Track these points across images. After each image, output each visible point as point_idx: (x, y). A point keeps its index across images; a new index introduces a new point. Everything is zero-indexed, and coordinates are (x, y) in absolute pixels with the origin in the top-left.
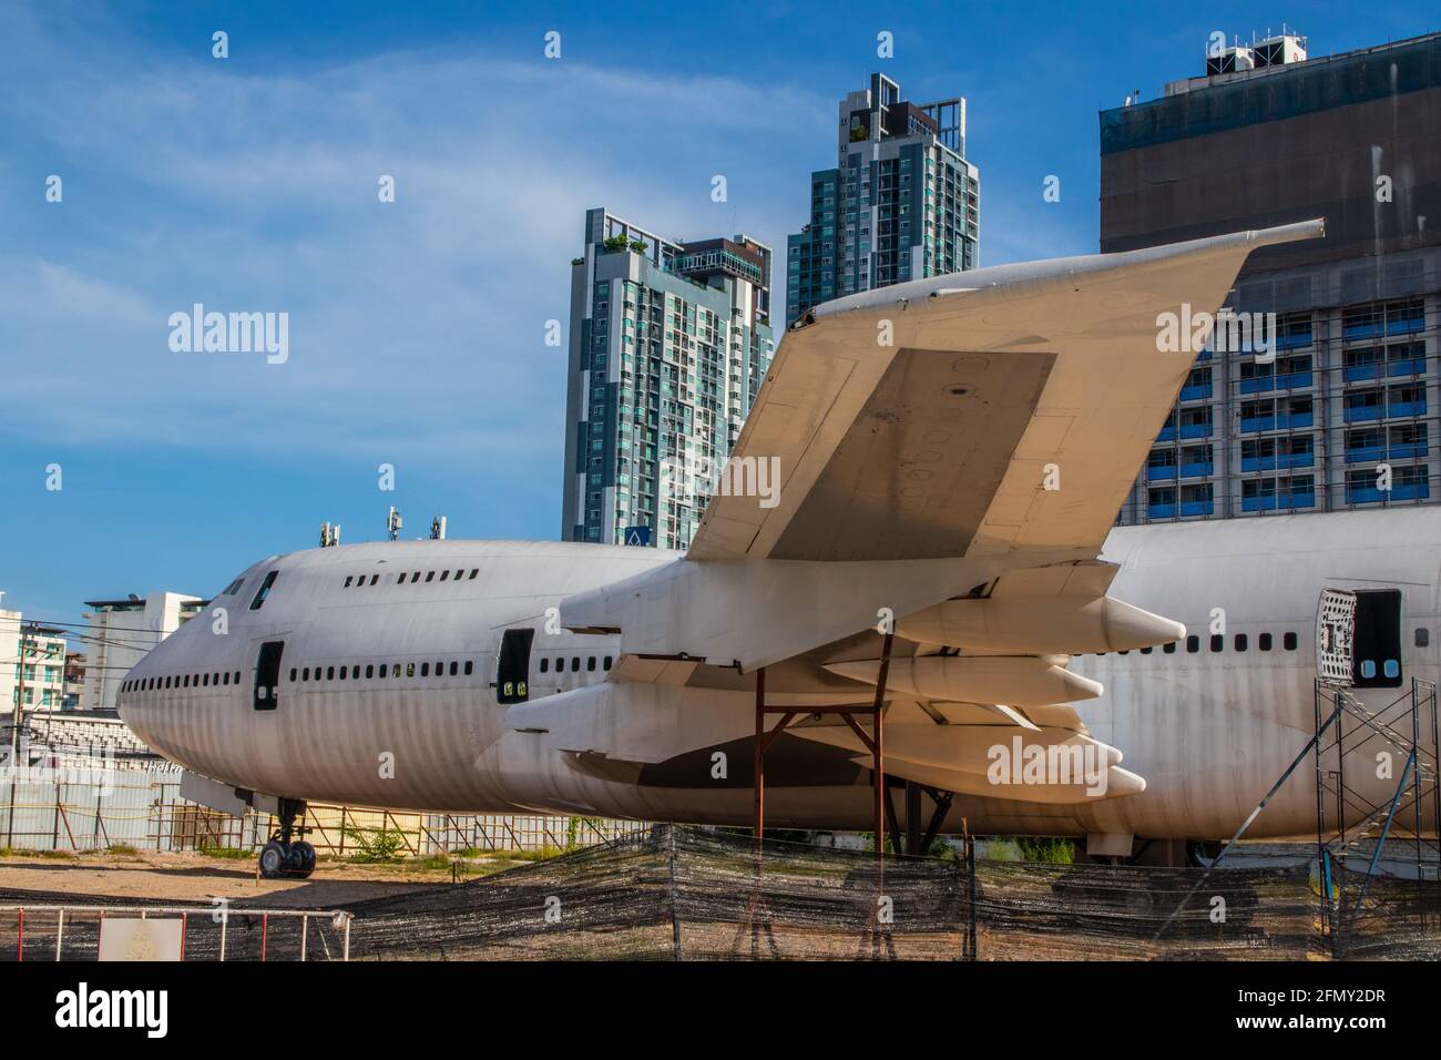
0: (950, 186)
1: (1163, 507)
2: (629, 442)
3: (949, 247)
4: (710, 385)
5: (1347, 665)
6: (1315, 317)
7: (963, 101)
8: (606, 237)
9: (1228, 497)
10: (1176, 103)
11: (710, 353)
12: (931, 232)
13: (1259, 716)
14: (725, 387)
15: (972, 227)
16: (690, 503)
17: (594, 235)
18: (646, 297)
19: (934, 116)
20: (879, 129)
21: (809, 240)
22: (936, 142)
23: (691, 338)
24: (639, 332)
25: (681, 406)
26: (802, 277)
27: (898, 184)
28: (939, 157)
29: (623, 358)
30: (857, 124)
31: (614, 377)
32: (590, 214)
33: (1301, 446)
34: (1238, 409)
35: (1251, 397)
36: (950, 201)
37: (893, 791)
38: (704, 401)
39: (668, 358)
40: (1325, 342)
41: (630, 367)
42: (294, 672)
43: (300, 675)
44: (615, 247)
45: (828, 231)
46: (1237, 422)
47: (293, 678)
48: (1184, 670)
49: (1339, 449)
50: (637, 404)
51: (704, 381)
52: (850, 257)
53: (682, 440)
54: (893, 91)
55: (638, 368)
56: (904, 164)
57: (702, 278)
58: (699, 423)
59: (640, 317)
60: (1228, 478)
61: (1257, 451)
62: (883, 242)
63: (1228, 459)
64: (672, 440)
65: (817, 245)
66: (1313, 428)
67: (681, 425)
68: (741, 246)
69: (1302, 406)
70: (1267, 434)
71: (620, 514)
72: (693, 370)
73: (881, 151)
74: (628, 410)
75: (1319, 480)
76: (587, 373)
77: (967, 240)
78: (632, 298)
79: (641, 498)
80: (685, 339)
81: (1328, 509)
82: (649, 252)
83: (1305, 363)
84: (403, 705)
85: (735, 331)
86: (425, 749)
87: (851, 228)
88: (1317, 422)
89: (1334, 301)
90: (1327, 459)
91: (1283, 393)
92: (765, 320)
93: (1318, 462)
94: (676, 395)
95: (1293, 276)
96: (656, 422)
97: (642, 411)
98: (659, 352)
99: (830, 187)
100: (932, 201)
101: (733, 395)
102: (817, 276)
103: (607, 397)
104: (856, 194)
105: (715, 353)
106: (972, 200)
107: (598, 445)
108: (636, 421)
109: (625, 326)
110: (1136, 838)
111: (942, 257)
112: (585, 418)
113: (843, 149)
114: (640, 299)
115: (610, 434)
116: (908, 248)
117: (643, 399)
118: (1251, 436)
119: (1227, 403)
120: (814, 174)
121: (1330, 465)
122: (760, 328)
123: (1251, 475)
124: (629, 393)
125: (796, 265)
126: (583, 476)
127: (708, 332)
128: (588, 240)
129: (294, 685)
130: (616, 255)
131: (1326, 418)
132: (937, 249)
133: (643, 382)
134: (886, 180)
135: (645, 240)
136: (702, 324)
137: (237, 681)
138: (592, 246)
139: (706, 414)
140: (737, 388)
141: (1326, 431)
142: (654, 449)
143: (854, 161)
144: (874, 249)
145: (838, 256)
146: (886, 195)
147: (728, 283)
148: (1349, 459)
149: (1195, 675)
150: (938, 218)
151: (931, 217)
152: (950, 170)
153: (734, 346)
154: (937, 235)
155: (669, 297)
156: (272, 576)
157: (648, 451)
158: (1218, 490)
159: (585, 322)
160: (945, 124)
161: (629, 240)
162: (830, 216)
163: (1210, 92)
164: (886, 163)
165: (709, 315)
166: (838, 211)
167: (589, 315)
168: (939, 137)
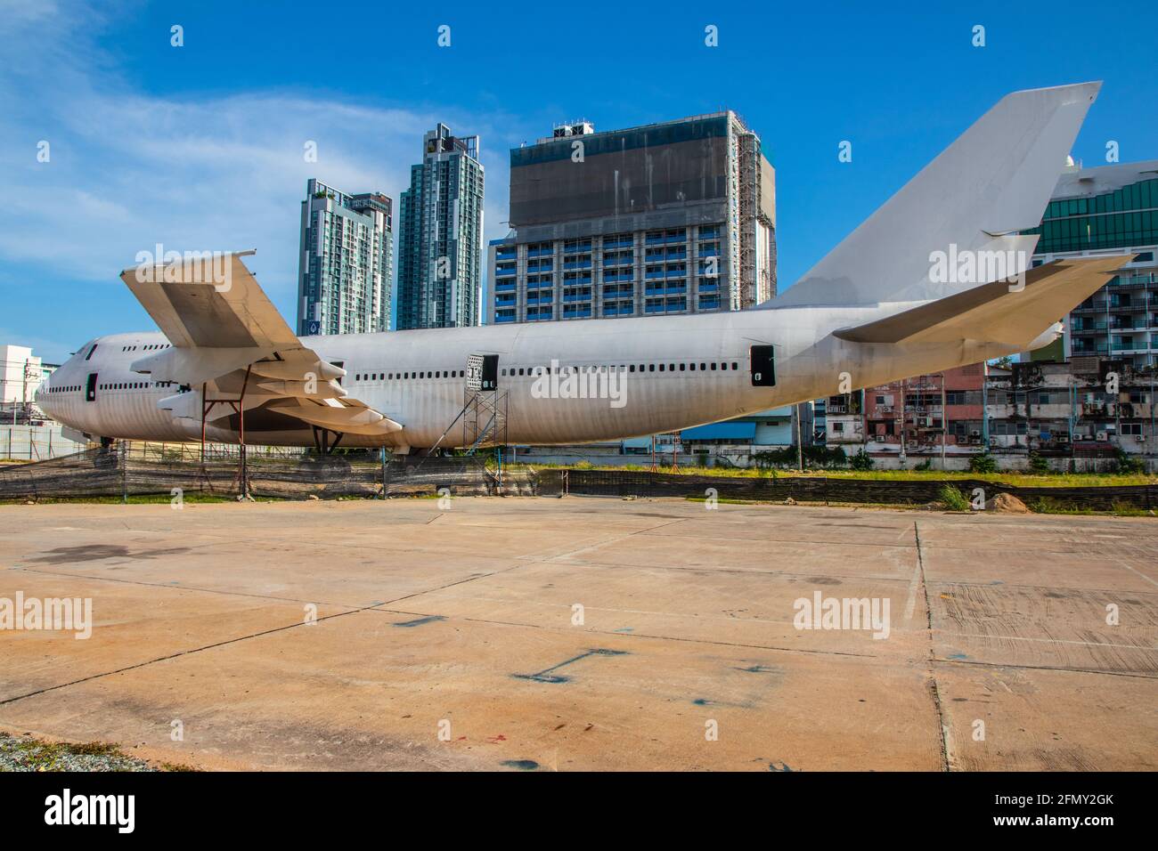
0: (471, 174)
1: (532, 316)
2: (327, 283)
3: (470, 200)
4: (364, 258)
5: (479, 383)
6: (593, 239)
7: (478, 137)
8: (317, 191)
9: (558, 312)
10: (540, 148)
11: (364, 244)
12: (463, 193)
13: (451, 402)
14: (371, 259)
15: (481, 192)
16: (355, 310)
17: (312, 190)
18: (335, 218)
19: (465, 143)
20: (441, 148)
21: (410, 195)
22: (465, 154)
23: (355, 237)
24: (331, 234)
25: (351, 267)
26: (407, 211)
27: (448, 172)
28: (466, 161)
29: (324, 245)
30: (431, 145)
31: (320, 254)
32: (310, 181)
33: (586, 291)
34: (562, 275)
35: (567, 270)
36: (471, 180)
37: (318, 431)
38: (361, 265)
39: (344, 246)
40: (597, 249)
41: (327, 250)
42: (101, 386)
43: (104, 387)
44: (321, 196)
45: (418, 191)
46: (562, 281)
47: (101, 388)
48: (426, 384)
49: (601, 293)
50: (330, 266)
51: (361, 256)
52: (427, 203)
53: (351, 282)
54: (447, 131)
55: (331, 250)
56: (451, 163)
57: (361, 211)
58: (359, 275)
59: (332, 227)
60: (558, 304)
61: (570, 293)
62: (442, 197)
63: (558, 296)
64: (346, 282)
65: (414, 197)
66: (591, 284)
67: (350, 275)
68: (379, 197)
69: (587, 275)
70: (574, 286)
71: (322, 314)
72: (356, 251)
73: (441, 158)
74: (326, 268)
75: (593, 306)
76: (308, 252)
77: (478, 197)
78: (328, 219)
79: (332, 308)
80: (353, 237)
81: (596, 317)
82: (337, 198)
83: (588, 258)
84: (144, 399)
85: (375, 234)
86: (153, 417)
87: (428, 190)
88: (593, 282)
89: (600, 233)
90: (596, 297)
91: (580, 269)
92: (389, 230)
93: (593, 298)
94: (348, 262)
95: (584, 221)
96: (339, 274)
97: (332, 270)
98: (341, 244)
99: (419, 172)
100: (463, 180)
101: (374, 263)
102: (413, 211)
103: (317, 263)
104: (430, 175)
105: (366, 244)
106: (481, 180)
107: (312, 284)
108: (330, 273)
109: (325, 232)
110: (411, 448)
111: (467, 204)
112: (307, 272)
113: (425, 155)
114: (332, 220)
115: (318, 279)
116: (452, 200)
117: (333, 264)
118: (567, 287)
119: (559, 273)
120: (413, 166)
121: (597, 300)
122: (387, 233)
123: (567, 303)
124: (326, 261)
125: (404, 206)
126: (306, 298)
127: (363, 235)
128: (309, 193)
129: (101, 391)
130: (321, 200)
131: (596, 280)
132: (465, 201)
133: (333, 256)
134: (444, 170)
135: (335, 193)
136: (360, 231)
137: (79, 389)
138: (310, 195)
139: (362, 271)
140: (376, 260)
141: (596, 286)
142: (338, 286)
143: (429, 161)
144: (438, 200)
145: (423, 202)
146: (443, 176)
147: (373, 213)
148: (604, 297)
149: (430, 387)
150: (466, 187)
151: (463, 187)
152: (471, 167)
153: (375, 241)
154: (465, 195)
155: (345, 219)
156: (95, 346)
157: (336, 287)
158: (554, 309)
159: (307, 229)
160: (470, 146)
161: (327, 193)
162: (419, 185)
163: (554, 144)
164: (443, 162)
165: (363, 227)
166: (423, 183)
167: (309, 226)
168: (467, 152)
